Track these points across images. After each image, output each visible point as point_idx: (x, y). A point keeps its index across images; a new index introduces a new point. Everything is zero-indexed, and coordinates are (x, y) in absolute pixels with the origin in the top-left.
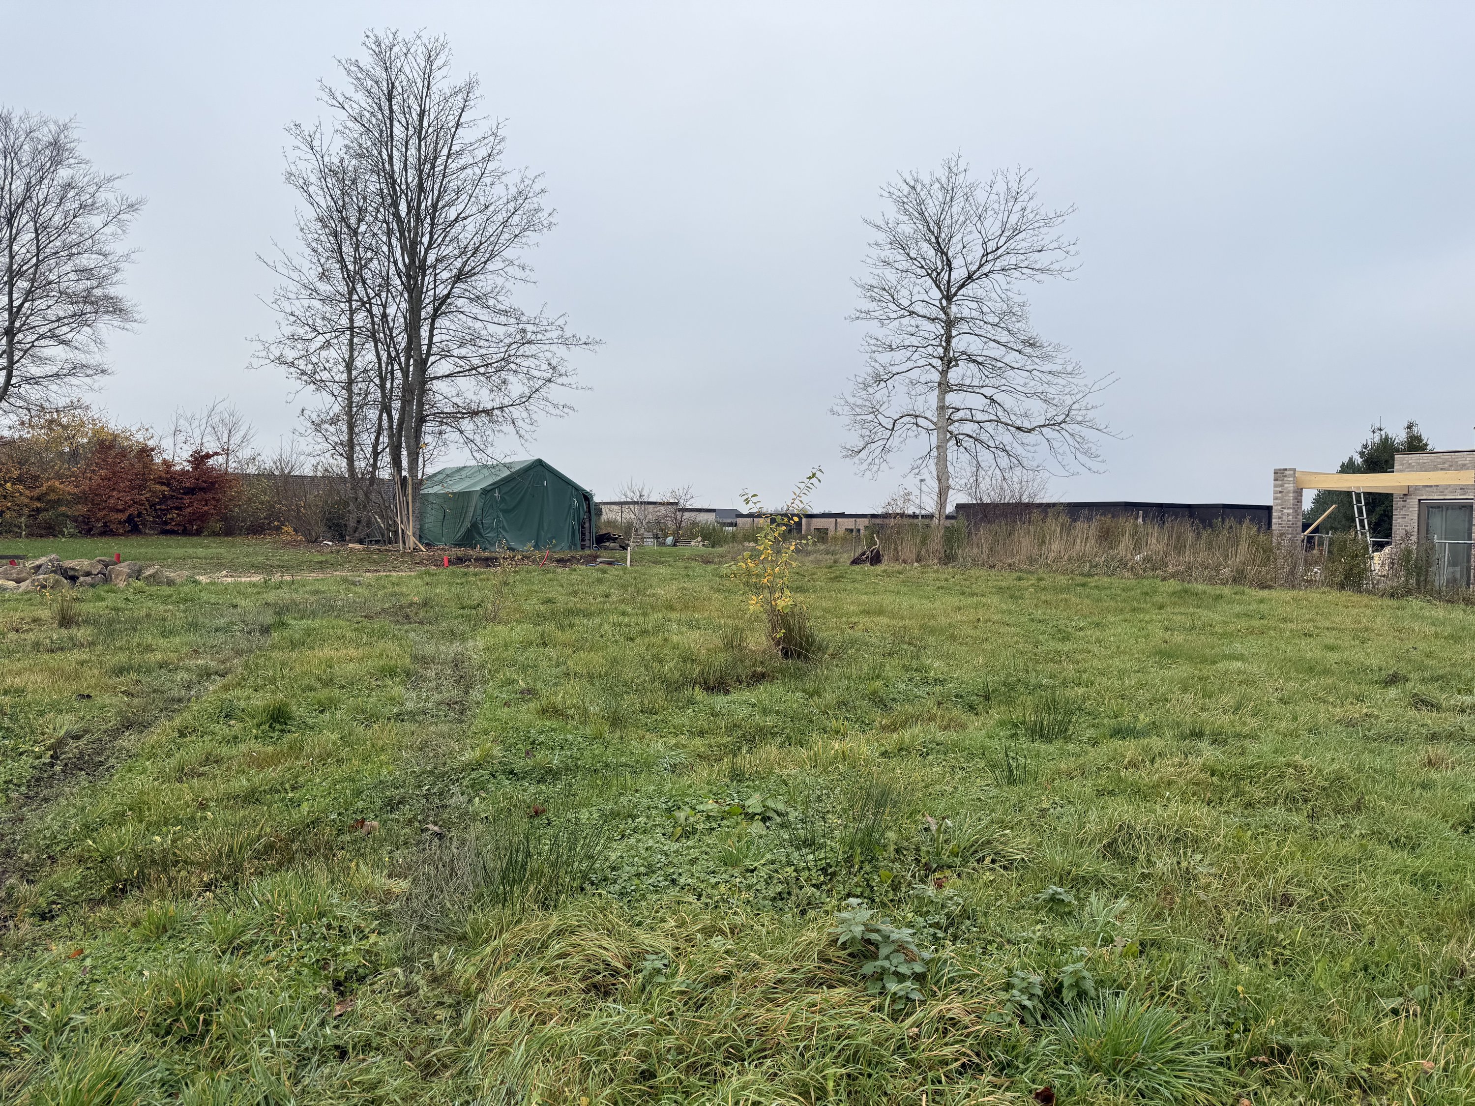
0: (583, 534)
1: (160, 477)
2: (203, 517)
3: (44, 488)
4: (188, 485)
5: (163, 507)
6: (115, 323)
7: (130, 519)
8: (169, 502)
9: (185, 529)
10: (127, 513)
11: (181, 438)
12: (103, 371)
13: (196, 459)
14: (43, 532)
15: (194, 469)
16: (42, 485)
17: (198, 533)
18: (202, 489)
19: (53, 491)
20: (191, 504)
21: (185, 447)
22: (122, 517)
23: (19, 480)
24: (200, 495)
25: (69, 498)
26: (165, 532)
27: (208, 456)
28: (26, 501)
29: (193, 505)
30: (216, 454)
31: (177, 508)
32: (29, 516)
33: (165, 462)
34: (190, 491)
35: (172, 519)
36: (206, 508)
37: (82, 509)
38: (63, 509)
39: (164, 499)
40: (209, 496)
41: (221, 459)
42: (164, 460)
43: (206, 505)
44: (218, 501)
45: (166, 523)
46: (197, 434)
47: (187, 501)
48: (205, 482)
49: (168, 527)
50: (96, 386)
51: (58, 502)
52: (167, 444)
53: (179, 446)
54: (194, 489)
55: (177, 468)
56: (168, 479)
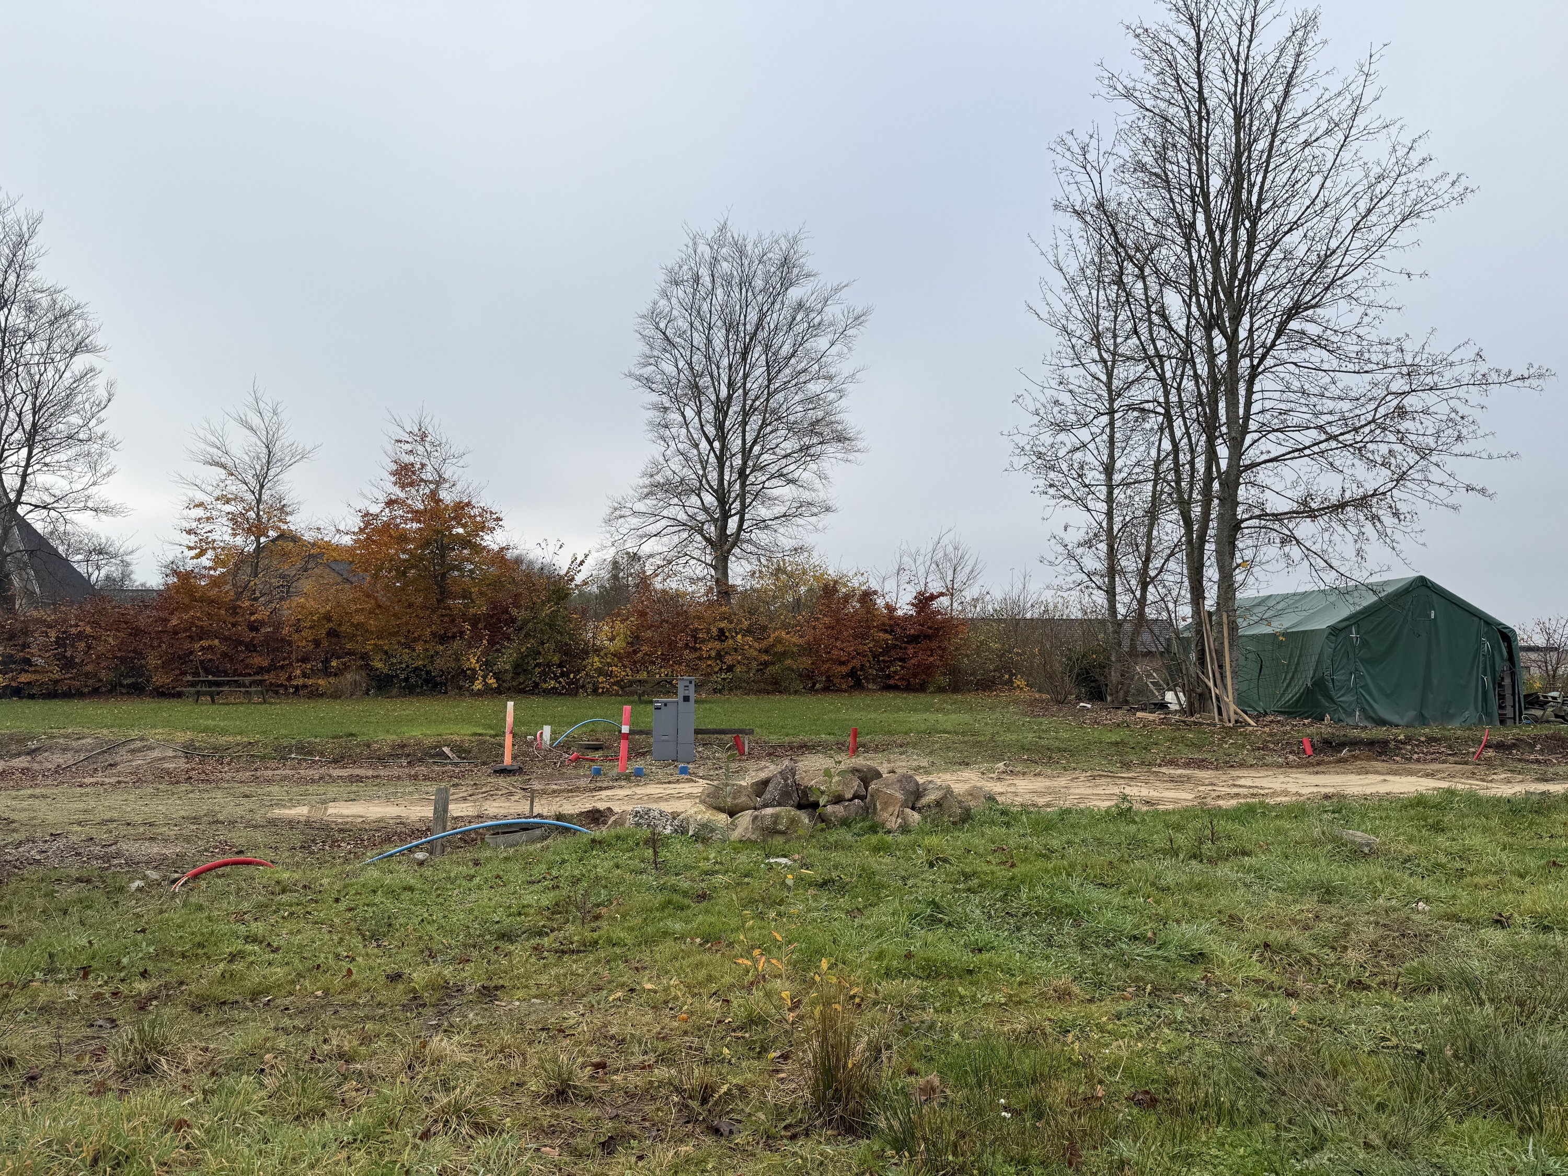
0: (1502, 697)
1: (883, 624)
2: (928, 670)
3: (771, 640)
4: (912, 631)
5: (887, 659)
6: (839, 456)
7: (852, 673)
8: (893, 653)
9: (909, 684)
10: (850, 666)
11: (905, 577)
12: (828, 509)
13: (920, 601)
14: (770, 688)
15: (918, 613)
16: (769, 636)
17: (921, 688)
18: (927, 637)
19: (780, 642)
20: (916, 654)
21: (909, 587)
22: (844, 669)
23: (748, 631)
24: (924, 644)
25: (795, 649)
26: (888, 688)
27: (933, 597)
28: (755, 653)
29: (917, 655)
30: (942, 594)
31: (901, 660)
32: (758, 670)
33: (888, 606)
34: (914, 639)
35: (895, 672)
36: (931, 659)
37: (806, 662)
38: (788, 662)
39: (888, 649)
40: (934, 644)
41: (945, 601)
42: (887, 604)
43: (932, 655)
44: (944, 649)
45: (889, 677)
46: (921, 571)
47: (911, 651)
48: (929, 628)
49: (892, 682)
50: (820, 526)
51: (784, 654)
52: (890, 585)
53: (902, 587)
54: (919, 636)
55: (900, 613)
56: (891, 626)
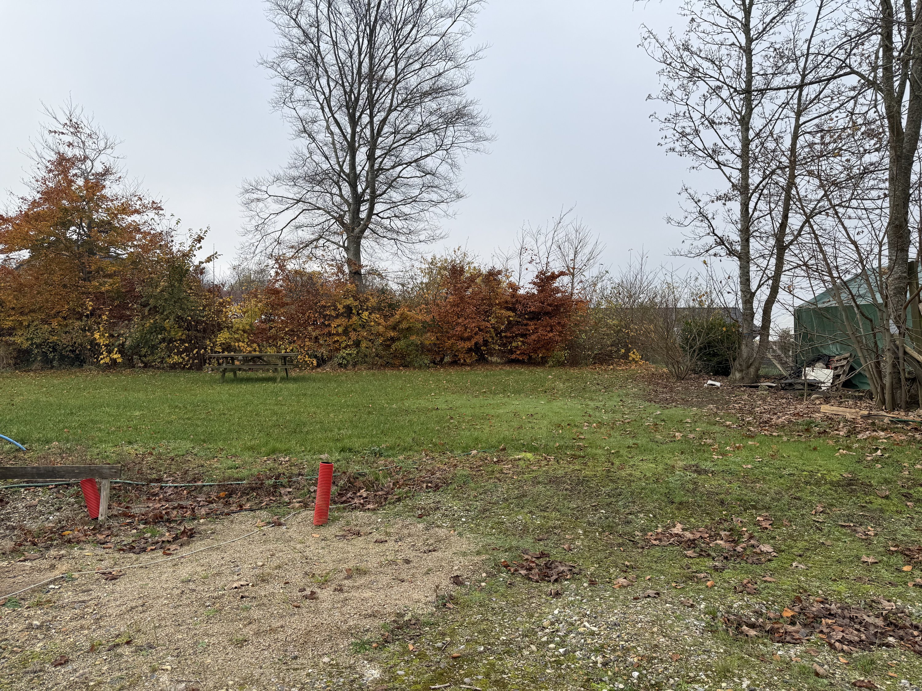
1: (506, 302)
2: (548, 345)
3: (397, 317)
4: (533, 309)
5: (509, 334)
7: (476, 349)
8: (514, 329)
9: (530, 358)
10: (473, 342)
11: (526, 257)
13: (542, 280)
14: (395, 362)
15: (540, 291)
16: (395, 314)
17: (543, 362)
18: (547, 314)
19: (405, 319)
20: (535, 331)
22: (468, 345)
23: (375, 309)
24: (546, 320)
25: (419, 326)
26: (510, 362)
27: (554, 277)
28: (382, 330)
29: (538, 332)
30: (562, 274)
31: (522, 335)
33: (511, 285)
34: (535, 316)
35: (517, 347)
36: (551, 335)
37: (429, 338)
38: (413, 338)
39: (510, 325)
40: (554, 321)
41: (565, 280)
42: (510, 283)
43: (551, 331)
44: (563, 326)
45: (511, 352)
47: (531, 327)
48: (550, 305)
49: (513, 357)
51: (410, 330)
52: (513, 265)
53: (524, 267)
54: (539, 313)
55: (522, 292)
56: (513, 304)
